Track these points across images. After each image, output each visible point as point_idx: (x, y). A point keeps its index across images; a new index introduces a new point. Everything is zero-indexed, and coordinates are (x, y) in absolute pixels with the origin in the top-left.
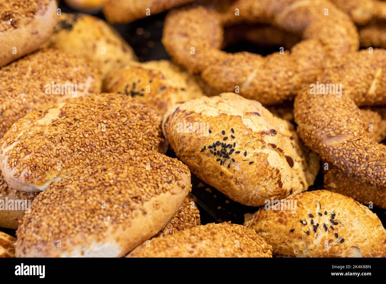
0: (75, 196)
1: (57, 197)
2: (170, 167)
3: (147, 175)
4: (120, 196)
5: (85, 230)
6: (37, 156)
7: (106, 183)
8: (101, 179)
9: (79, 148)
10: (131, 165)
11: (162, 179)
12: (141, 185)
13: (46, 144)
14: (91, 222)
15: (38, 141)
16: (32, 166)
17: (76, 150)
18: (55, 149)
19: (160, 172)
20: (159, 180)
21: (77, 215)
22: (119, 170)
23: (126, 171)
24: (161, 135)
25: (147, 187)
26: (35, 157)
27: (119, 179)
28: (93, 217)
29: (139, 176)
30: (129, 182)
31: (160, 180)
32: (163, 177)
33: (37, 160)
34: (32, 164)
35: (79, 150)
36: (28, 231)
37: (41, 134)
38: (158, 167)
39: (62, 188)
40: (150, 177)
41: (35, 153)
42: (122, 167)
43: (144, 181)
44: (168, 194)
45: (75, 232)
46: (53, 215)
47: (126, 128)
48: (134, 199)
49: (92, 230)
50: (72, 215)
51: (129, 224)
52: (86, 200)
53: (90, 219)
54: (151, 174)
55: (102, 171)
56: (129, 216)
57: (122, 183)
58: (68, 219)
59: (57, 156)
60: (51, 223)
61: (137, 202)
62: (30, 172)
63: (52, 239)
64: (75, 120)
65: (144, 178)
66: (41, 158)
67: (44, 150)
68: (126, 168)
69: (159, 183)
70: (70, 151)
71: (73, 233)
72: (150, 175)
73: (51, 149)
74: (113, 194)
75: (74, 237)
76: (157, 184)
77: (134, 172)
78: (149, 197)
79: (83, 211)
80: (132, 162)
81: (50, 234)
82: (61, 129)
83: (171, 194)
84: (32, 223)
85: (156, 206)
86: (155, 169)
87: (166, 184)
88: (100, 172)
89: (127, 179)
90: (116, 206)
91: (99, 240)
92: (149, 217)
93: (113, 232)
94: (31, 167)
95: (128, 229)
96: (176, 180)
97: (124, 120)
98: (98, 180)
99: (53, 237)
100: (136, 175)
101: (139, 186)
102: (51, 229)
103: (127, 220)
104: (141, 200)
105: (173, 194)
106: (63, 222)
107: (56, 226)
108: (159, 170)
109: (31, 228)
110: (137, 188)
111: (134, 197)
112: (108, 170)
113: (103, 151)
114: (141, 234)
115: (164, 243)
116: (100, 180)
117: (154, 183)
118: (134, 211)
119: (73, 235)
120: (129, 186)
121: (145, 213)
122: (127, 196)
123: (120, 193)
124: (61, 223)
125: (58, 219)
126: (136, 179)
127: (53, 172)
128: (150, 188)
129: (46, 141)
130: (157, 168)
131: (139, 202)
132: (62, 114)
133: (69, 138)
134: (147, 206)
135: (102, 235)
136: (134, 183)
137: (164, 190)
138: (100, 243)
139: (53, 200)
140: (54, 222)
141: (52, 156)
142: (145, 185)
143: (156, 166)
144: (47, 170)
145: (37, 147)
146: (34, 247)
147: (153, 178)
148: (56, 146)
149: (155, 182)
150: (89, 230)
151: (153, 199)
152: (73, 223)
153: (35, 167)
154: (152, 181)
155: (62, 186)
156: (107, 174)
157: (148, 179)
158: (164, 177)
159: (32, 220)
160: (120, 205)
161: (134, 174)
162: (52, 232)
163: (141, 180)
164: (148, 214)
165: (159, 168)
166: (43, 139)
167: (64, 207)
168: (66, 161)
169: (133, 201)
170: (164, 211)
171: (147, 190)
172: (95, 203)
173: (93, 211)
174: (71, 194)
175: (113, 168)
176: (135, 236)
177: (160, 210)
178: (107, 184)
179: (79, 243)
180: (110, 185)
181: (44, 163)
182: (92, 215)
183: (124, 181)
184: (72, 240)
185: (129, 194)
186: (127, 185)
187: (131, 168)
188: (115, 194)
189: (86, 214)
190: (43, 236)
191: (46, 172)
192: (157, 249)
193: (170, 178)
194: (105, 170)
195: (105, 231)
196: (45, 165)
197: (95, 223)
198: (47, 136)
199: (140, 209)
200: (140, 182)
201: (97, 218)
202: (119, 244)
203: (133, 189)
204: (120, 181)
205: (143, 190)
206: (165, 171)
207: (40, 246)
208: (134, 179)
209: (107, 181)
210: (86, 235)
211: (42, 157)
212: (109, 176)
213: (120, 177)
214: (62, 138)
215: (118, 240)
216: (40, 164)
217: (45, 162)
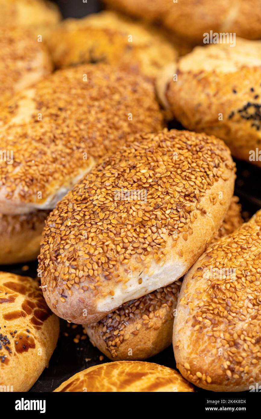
0: (111, 209)
1: (85, 215)
2: (210, 147)
3: (189, 163)
4: (168, 197)
5: (140, 251)
6: (30, 166)
7: (144, 183)
8: (136, 180)
9: (78, 144)
10: (164, 154)
11: (208, 164)
12: (188, 177)
13: (36, 148)
14: (145, 238)
15: (25, 147)
16: (27, 180)
17: (74, 148)
18: (49, 152)
19: (203, 156)
20: (205, 166)
21: (123, 234)
22: (153, 164)
23: (161, 163)
24: (162, 107)
25: (196, 178)
26: (27, 168)
27: (158, 175)
28: (146, 232)
29: (181, 166)
30: (172, 176)
31: (207, 166)
32: (208, 162)
33: (31, 171)
34: (27, 177)
35: (78, 148)
36: (60, 267)
37: (25, 136)
38: (198, 149)
39: (84, 202)
40: (194, 165)
41: (27, 162)
42: (155, 159)
43: (190, 171)
44: (220, 181)
45: (128, 256)
46: (90, 239)
47: (122, 107)
48: (187, 198)
49: (149, 249)
50: (118, 234)
51: (190, 231)
52: (127, 212)
53: (141, 235)
54: (193, 160)
55: (130, 170)
56: (188, 220)
57: (165, 180)
58: (113, 241)
59: (55, 160)
60: (92, 251)
61: (191, 201)
62: (26, 189)
63: (100, 272)
64: (60, 109)
65: (188, 167)
66: (35, 168)
67: (35, 156)
68: (160, 159)
69: (207, 170)
70: (68, 151)
71: (125, 258)
72: (193, 162)
73: (45, 154)
74: (159, 197)
75: (127, 264)
76: (205, 172)
77: (172, 162)
78: (203, 191)
79: (129, 227)
80: (164, 151)
81: (96, 267)
82: (47, 125)
83: (223, 181)
84: (63, 255)
85: (213, 200)
86: (195, 153)
87: (215, 169)
88: (128, 171)
89: (169, 173)
90: (168, 212)
91: (159, 259)
92: (209, 215)
93: (174, 246)
94: (26, 182)
95: (190, 238)
96: (223, 161)
97: (117, 97)
98: (132, 182)
99: (100, 269)
100: (177, 166)
101: (186, 179)
102: (95, 259)
103: (187, 226)
104: (195, 197)
105: (225, 180)
106: (107, 246)
107: (99, 253)
108: (200, 154)
109: (63, 263)
110: (184, 182)
111: (186, 196)
112: (137, 166)
113: (107, 142)
114: (204, 240)
115: (234, 245)
116: (134, 182)
117: (201, 171)
118: (191, 214)
119: (126, 261)
120: (174, 181)
121: (204, 213)
122: (177, 195)
123: (168, 193)
124: (105, 248)
125: (99, 245)
126: (179, 171)
127: (54, 182)
128: (199, 178)
129: (35, 144)
130: (197, 152)
131: (194, 200)
132: (40, 105)
133: (62, 133)
134: (204, 202)
135: (162, 253)
136: (178, 177)
137: (216, 177)
138: (161, 263)
139: (81, 220)
140: (96, 249)
141: (48, 162)
142: (193, 177)
143: (194, 149)
144: (47, 181)
145: (27, 155)
146: (77, 286)
147: (197, 165)
148: (49, 148)
149: (203, 170)
150: (145, 249)
151: (208, 192)
152: (121, 245)
153: (32, 180)
154: (198, 170)
155: (85, 199)
156: (139, 172)
157: (193, 167)
158: (210, 161)
159: (61, 251)
160: (172, 208)
161: (173, 165)
162: (97, 263)
163: (185, 171)
164: (207, 213)
165: (200, 151)
166: (30, 143)
167: (102, 225)
168: (67, 166)
169: (186, 200)
170: (221, 204)
171: (198, 182)
172: (141, 213)
173: (142, 224)
174: (103, 208)
175: (143, 163)
176: (199, 244)
177: (218, 204)
178: (147, 185)
179: (136, 269)
180: (151, 186)
181: (42, 173)
182: (142, 230)
183: (165, 177)
184: (126, 267)
185: (179, 192)
186: (171, 181)
187: (166, 158)
188: (162, 196)
189: (135, 230)
190: (86, 270)
191: (47, 185)
192: (230, 255)
193: (217, 162)
194: (134, 167)
195: (164, 247)
196: (43, 175)
197: (149, 239)
198: (34, 137)
199: (198, 209)
200: (184, 173)
201: (149, 231)
202: (183, 258)
203: (181, 185)
204: (161, 178)
205: (192, 184)
206: (207, 153)
207: (85, 284)
208: (176, 172)
209: (145, 181)
210: (143, 257)
211: (37, 165)
212: (143, 174)
213: (159, 173)
214: (55, 137)
215: (181, 255)
216: (38, 176)
217: (43, 171)
